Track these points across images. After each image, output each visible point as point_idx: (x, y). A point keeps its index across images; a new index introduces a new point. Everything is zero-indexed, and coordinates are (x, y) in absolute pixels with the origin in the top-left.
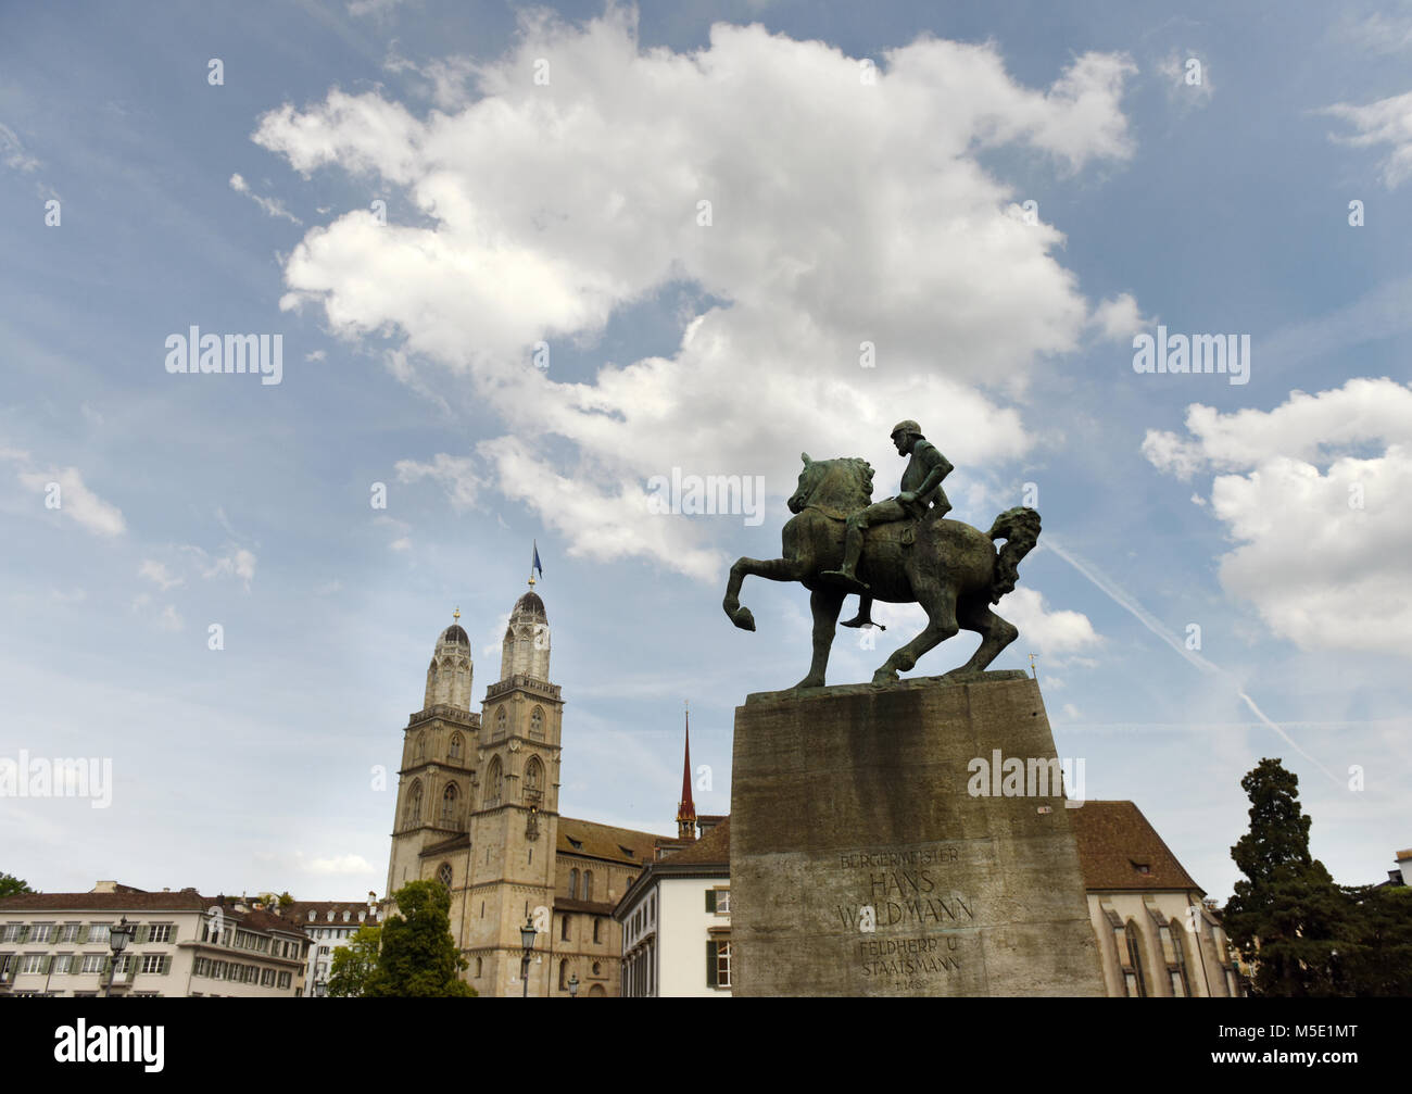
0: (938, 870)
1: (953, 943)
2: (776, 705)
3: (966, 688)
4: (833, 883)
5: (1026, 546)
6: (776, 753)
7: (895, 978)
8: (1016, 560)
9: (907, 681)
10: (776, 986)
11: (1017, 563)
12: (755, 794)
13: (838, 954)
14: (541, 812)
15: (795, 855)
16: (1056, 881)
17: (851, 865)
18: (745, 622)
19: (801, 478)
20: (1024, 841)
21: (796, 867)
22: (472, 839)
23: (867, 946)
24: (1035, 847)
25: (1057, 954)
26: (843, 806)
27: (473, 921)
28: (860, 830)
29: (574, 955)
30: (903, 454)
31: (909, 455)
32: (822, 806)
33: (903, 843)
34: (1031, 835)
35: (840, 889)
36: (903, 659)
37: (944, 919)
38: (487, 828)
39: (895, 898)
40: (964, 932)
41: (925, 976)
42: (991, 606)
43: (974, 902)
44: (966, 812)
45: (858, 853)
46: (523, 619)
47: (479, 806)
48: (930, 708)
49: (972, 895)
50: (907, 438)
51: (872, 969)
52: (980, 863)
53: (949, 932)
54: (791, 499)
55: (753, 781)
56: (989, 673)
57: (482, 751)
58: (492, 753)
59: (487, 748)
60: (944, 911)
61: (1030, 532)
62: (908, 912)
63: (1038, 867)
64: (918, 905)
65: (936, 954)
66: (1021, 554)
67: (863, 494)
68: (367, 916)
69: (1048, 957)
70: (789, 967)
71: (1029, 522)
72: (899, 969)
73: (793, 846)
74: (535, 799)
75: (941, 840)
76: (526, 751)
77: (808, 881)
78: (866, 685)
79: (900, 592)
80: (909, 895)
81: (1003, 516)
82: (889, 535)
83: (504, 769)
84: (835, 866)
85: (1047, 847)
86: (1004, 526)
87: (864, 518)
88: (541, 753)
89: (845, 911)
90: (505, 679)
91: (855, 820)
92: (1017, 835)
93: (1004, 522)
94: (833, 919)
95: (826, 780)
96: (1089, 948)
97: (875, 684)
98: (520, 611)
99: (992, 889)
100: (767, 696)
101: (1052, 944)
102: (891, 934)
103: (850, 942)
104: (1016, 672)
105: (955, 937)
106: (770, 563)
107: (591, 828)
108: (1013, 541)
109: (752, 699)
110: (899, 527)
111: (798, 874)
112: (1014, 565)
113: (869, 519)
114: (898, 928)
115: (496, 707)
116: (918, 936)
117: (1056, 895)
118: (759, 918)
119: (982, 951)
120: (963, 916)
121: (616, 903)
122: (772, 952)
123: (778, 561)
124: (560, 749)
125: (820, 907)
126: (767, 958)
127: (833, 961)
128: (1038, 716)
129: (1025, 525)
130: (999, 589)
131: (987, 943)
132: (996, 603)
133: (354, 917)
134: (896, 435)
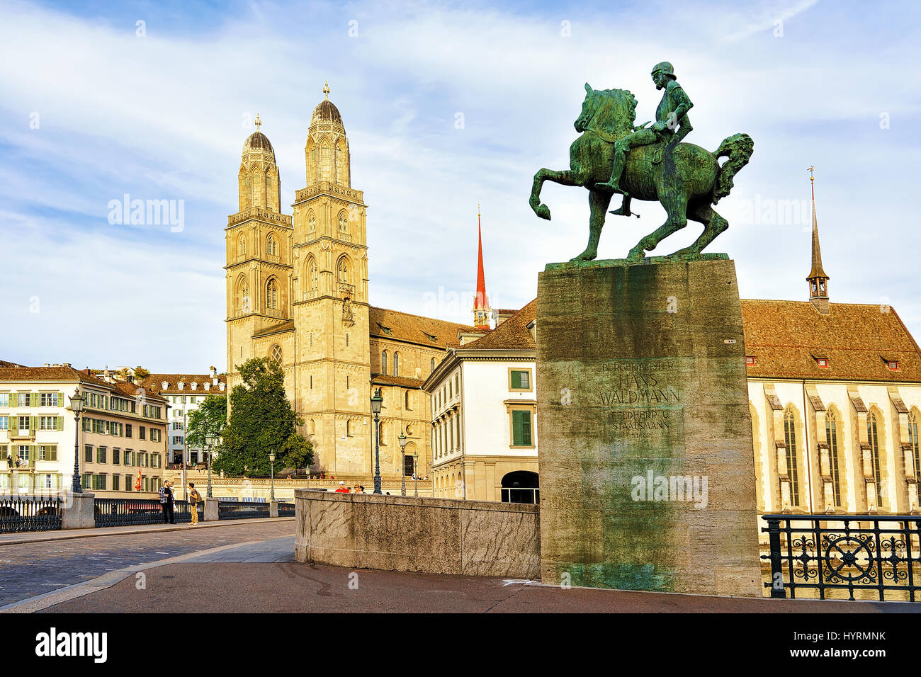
0: (660, 374)
1: (666, 414)
2: (564, 271)
3: (687, 264)
4: (597, 379)
5: (740, 164)
6: (564, 302)
7: (631, 431)
8: (732, 174)
9: (649, 258)
10: (563, 434)
11: (733, 176)
12: (551, 327)
13: (600, 418)
14: (354, 302)
15: (575, 363)
16: (731, 382)
17: (608, 370)
18: (544, 214)
19: (584, 104)
20: (714, 359)
21: (576, 369)
22: (296, 325)
23: (616, 414)
24: (720, 363)
25: (726, 422)
26: (605, 335)
27: (304, 391)
28: (615, 349)
29: (390, 419)
30: (659, 88)
31: (663, 89)
32: (592, 335)
33: (640, 358)
34: (719, 355)
35: (601, 383)
36: (649, 243)
37: (662, 401)
38: (308, 316)
39: (634, 388)
40: (673, 408)
41: (649, 431)
42: (712, 206)
43: (681, 392)
44: (680, 342)
45: (613, 363)
46: (322, 127)
47: (299, 298)
48: (662, 277)
49: (680, 388)
50: (663, 76)
51: (618, 426)
52: (686, 370)
53: (664, 408)
54: (577, 122)
55: (550, 319)
56: (703, 255)
57: (297, 249)
58: (306, 251)
59: (301, 246)
60: (662, 397)
61: (744, 153)
62: (641, 397)
63: (721, 374)
64: (647, 393)
65: (656, 420)
66: (737, 170)
67: (628, 121)
68: (211, 386)
69: (721, 424)
70: (571, 424)
71: (744, 147)
72: (634, 427)
73: (574, 357)
74: (349, 292)
75: (663, 357)
76: (336, 251)
77: (583, 378)
78: (623, 260)
79: (650, 195)
80: (642, 387)
81: (726, 141)
82: (644, 156)
83: (318, 265)
84: (599, 370)
85: (728, 363)
86: (727, 148)
87: (627, 143)
88: (349, 251)
89: (604, 395)
90: (311, 184)
91: (612, 344)
92: (710, 355)
93: (728, 146)
94: (597, 399)
95: (595, 319)
96: (746, 420)
97: (629, 260)
98: (317, 119)
99: (692, 386)
100: (559, 265)
101: (724, 417)
102: (631, 408)
103: (606, 412)
104: (721, 254)
105: (667, 411)
106: (561, 173)
107: (398, 317)
108: (733, 160)
109: (549, 267)
110: (651, 148)
111: (577, 373)
112: (731, 177)
113: (631, 144)
114: (635, 405)
115: (305, 209)
116: (646, 410)
117: (730, 390)
118: (553, 397)
119: (683, 419)
120: (673, 400)
121: (425, 379)
122: (561, 416)
123: (566, 172)
124: (366, 248)
125: (589, 392)
126: (558, 419)
127: (595, 421)
128: (731, 284)
129: (741, 148)
130: (719, 194)
131: (686, 414)
132: (716, 204)
133: (200, 386)
134: (655, 74)
